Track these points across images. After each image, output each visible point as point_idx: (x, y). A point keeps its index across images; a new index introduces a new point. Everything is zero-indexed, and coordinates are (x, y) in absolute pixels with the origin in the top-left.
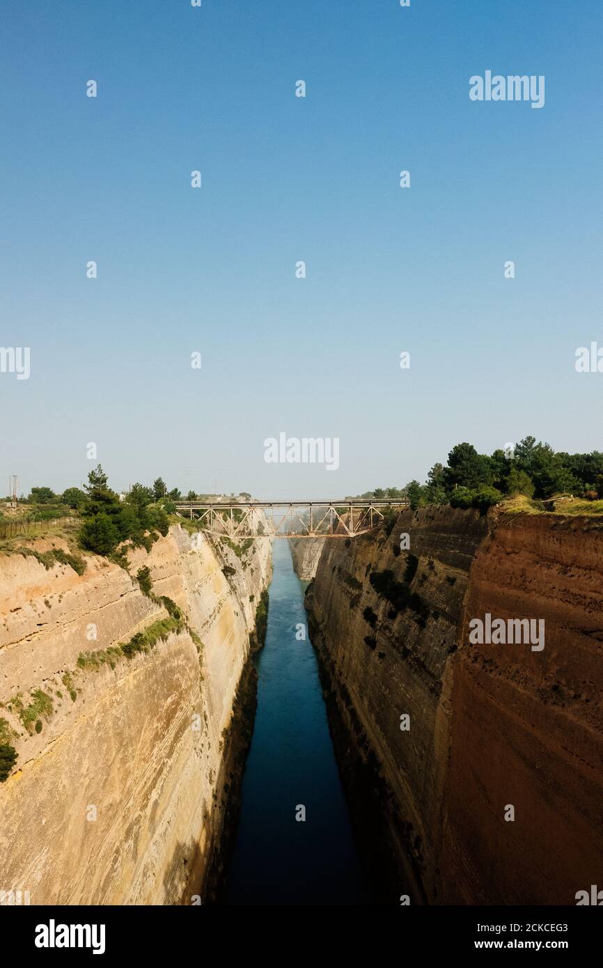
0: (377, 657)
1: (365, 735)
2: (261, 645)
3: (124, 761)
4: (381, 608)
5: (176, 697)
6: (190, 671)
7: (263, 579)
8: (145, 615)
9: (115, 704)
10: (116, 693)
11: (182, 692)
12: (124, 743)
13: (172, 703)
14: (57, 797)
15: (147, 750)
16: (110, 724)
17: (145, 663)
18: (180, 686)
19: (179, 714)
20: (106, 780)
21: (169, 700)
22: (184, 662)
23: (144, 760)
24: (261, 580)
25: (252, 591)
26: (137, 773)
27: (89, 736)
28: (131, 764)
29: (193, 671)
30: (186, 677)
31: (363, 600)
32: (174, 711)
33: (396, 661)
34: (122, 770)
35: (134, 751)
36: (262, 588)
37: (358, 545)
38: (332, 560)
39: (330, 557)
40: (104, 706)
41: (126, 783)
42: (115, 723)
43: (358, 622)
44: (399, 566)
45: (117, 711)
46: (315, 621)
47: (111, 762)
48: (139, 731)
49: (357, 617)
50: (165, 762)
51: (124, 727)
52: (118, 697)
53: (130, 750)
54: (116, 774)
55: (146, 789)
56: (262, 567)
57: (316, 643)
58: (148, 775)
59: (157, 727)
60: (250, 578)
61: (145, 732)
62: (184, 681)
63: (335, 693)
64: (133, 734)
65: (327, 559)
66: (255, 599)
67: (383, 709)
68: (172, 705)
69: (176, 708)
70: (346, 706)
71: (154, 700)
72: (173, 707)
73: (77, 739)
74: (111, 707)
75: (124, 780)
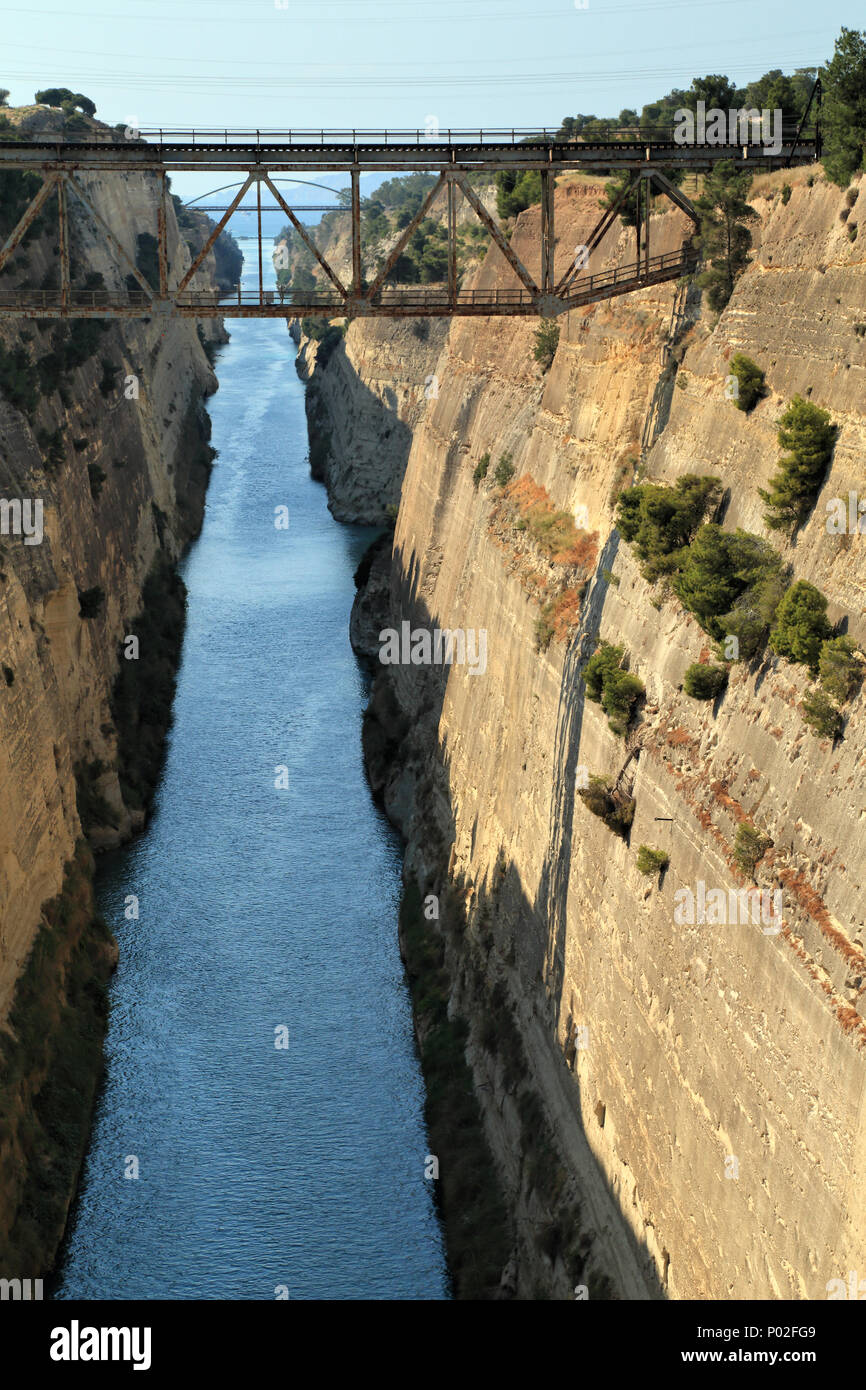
0: (633, 870)
1: (577, 1211)
2: (140, 815)
4: (665, 649)
7: (159, 516)
24: (146, 518)
25: (94, 569)
33: (712, 886)
36: (149, 557)
46: (394, 709)
56: (151, 458)
57: (394, 805)
60: (87, 507)
63: (461, 1029)
66: (112, 604)
67: (651, 1097)
70: (506, 1083)
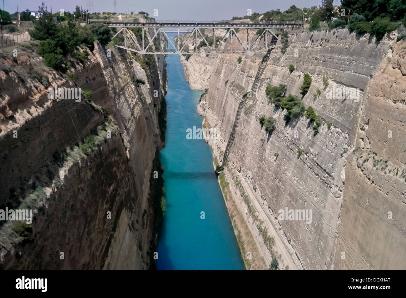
3: (89, 234)
5: (115, 186)
6: (122, 165)
8: (89, 120)
9: (81, 191)
10: (81, 182)
11: (118, 181)
12: (88, 220)
13: (113, 190)
14: (55, 258)
15: (101, 225)
16: (78, 205)
17: (95, 159)
18: (117, 177)
19: (117, 198)
20: (80, 247)
21: (112, 188)
22: (118, 158)
23: (100, 232)
26: (97, 242)
27: (68, 216)
28: (93, 235)
29: (124, 165)
30: (120, 170)
31: (257, 109)
32: (115, 196)
33: (289, 159)
34: (88, 240)
35: (94, 225)
37: (251, 61)
38: (225, 73)
39: (223, 71)
40: (74, 192)
41: (91, 249)
42: (82, 205)
43: (252, 127)
44: (293, 81)
45: (82, 196)
47: (81, 234)
48: (96, 211)
49: (252, 123)
50: (112, 234)
51: (87, 208)
52: (82, 185)
53: (92, 225)
54: (85, 243)
55: (102, 253)
58: (103, 243)
59: (106, 208)
61: (100, 212)
62: (119, 173)
64: (92, 213)
65: (220, 73)
68: (113, 192)
69: (116, 193)
71: (103, 188)
72: (114, 193)
73: (61, 217)
74: (79, 193)
75: (90, 246)
